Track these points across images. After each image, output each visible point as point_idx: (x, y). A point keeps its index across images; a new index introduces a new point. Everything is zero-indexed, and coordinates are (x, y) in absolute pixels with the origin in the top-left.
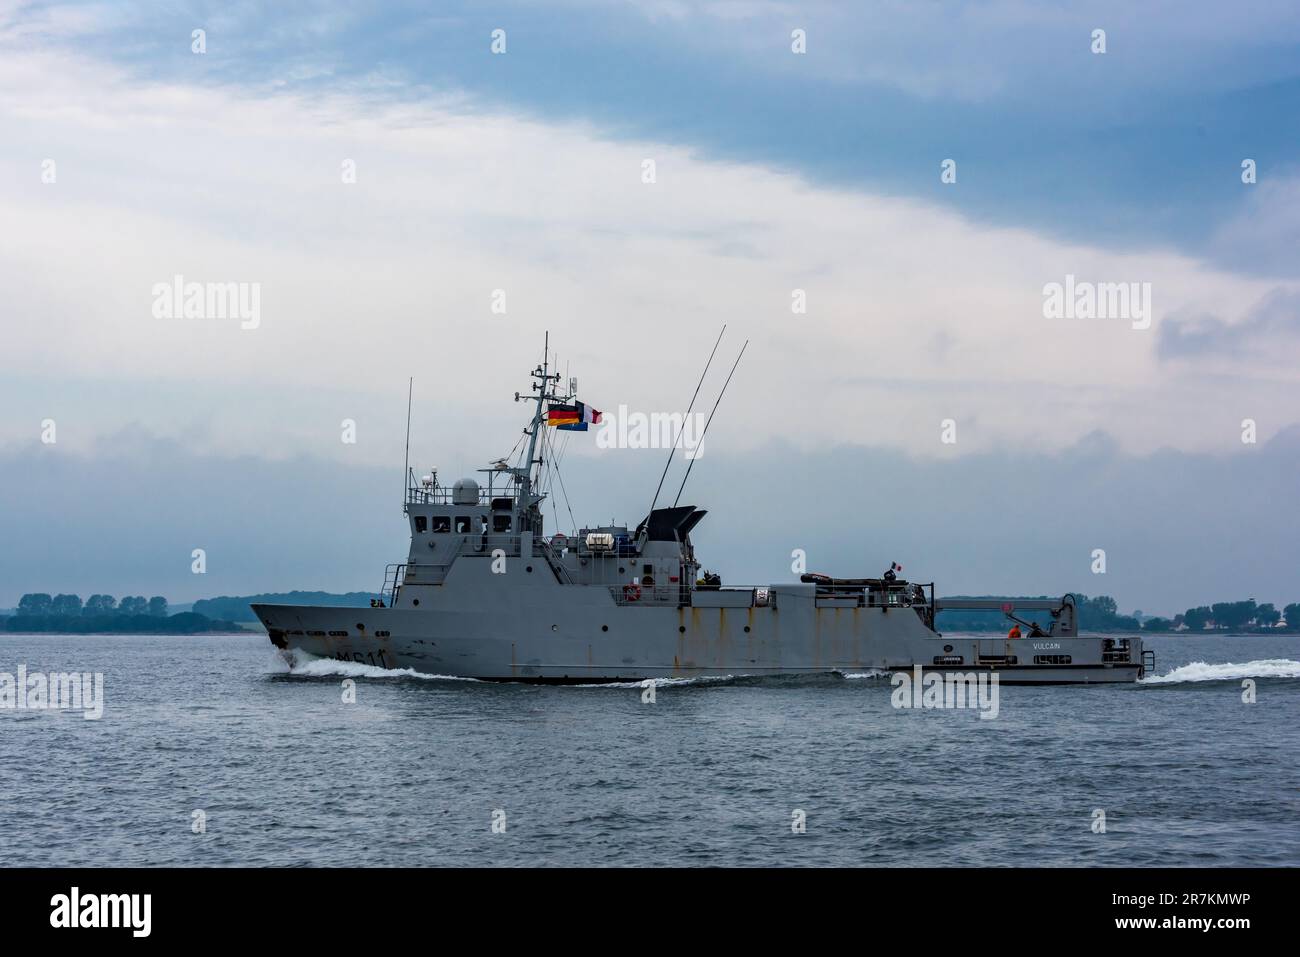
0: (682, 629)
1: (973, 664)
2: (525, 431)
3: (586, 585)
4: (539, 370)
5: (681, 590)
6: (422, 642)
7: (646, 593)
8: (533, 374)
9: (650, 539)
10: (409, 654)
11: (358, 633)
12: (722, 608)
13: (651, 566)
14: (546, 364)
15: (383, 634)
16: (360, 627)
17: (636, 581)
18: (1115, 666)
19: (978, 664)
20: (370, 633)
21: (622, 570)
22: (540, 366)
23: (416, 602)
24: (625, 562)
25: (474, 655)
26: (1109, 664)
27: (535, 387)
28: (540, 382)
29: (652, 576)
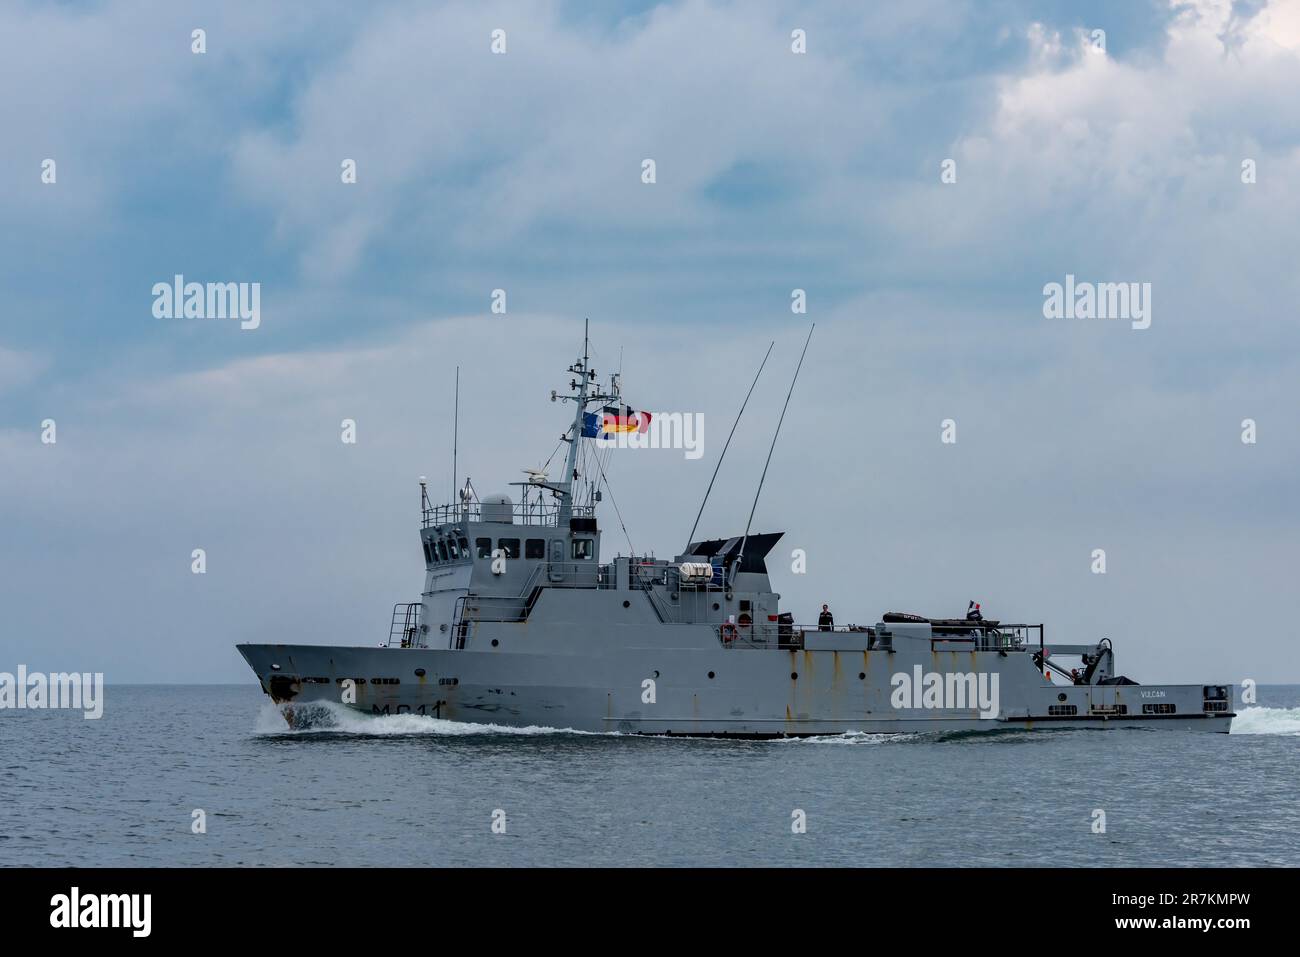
0: (794, 676)
1: (1085, 715)
2: (564, 438)
3: (690, 623)
4: (579, 365)
5: (781, 629)
6: (498, 691)
7: (744, 633)
8: (571, 370)
9: (740, 571)
10: (478, 707)
11: (416, 680)
12: (835, 651)
13: (748, 602)
14: (586, 358)
15: (448, 682)
16: (420, 673)
17: (732, 619)
18: (1217, 716)
19: (1091, 714)
20: (432, 680)
21: (716, 607)
22: (579, 360)
23: (495, 643)
24: (719, 597)
25: (562, 706)
26: (1211, 713)
27: (574, 385)
28: (579, 380)
29: (749, 613)
